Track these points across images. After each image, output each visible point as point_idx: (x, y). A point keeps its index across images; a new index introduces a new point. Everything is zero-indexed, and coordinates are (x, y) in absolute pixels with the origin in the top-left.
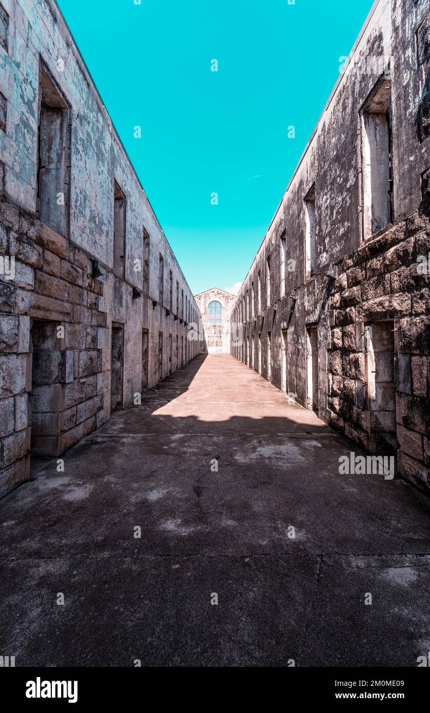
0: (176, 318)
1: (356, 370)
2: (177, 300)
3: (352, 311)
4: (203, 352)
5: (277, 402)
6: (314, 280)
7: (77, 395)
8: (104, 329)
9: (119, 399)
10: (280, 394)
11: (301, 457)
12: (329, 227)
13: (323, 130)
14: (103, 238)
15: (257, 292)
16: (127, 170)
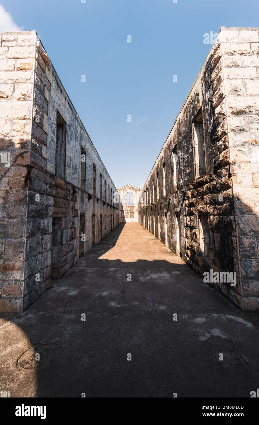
0: (108, 205)
1: (196, 237)
2: (109, 195)
3: (193, 209)
4: (123, 222)
5: (162, 252)
6: (178, 191)
7: (67, 250)
8: (77, 217)
9: (82, 251)
10: (164, 247)
11: (170, 279)
12: (183, 167)
13: (179, 121)
14: (77, 175)
15: (152, 190)
16: (86, 139)
